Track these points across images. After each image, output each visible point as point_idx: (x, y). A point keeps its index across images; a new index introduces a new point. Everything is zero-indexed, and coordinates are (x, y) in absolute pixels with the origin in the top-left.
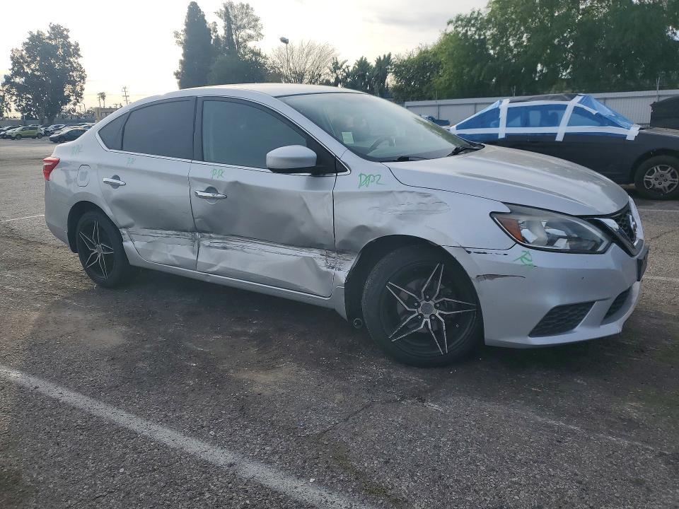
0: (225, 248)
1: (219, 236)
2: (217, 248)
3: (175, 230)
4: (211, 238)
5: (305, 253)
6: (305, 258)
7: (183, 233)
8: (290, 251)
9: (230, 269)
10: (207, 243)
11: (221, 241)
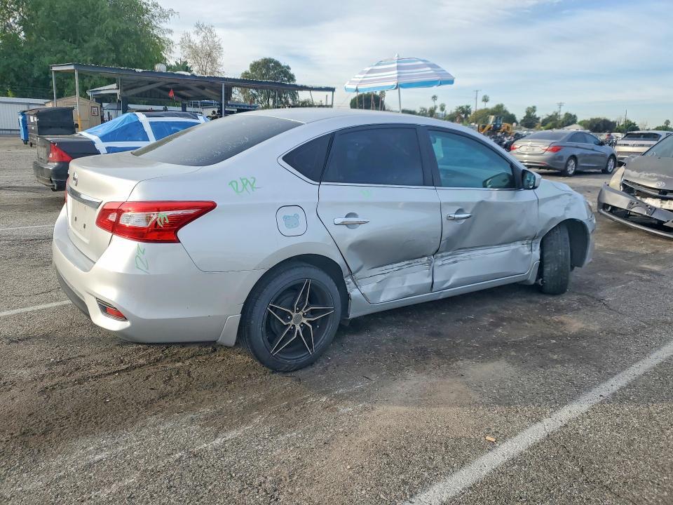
0: (455, 262)
1: (449, 253)
2: (449, 264)
3: (407, 260)
4: (442, 257)
5: (513, 247)
6: (513, 250)
7: (416, 260)
8: (503, 248)
9: (463, 278)
10: (439, 262)
11: (450, 257)
